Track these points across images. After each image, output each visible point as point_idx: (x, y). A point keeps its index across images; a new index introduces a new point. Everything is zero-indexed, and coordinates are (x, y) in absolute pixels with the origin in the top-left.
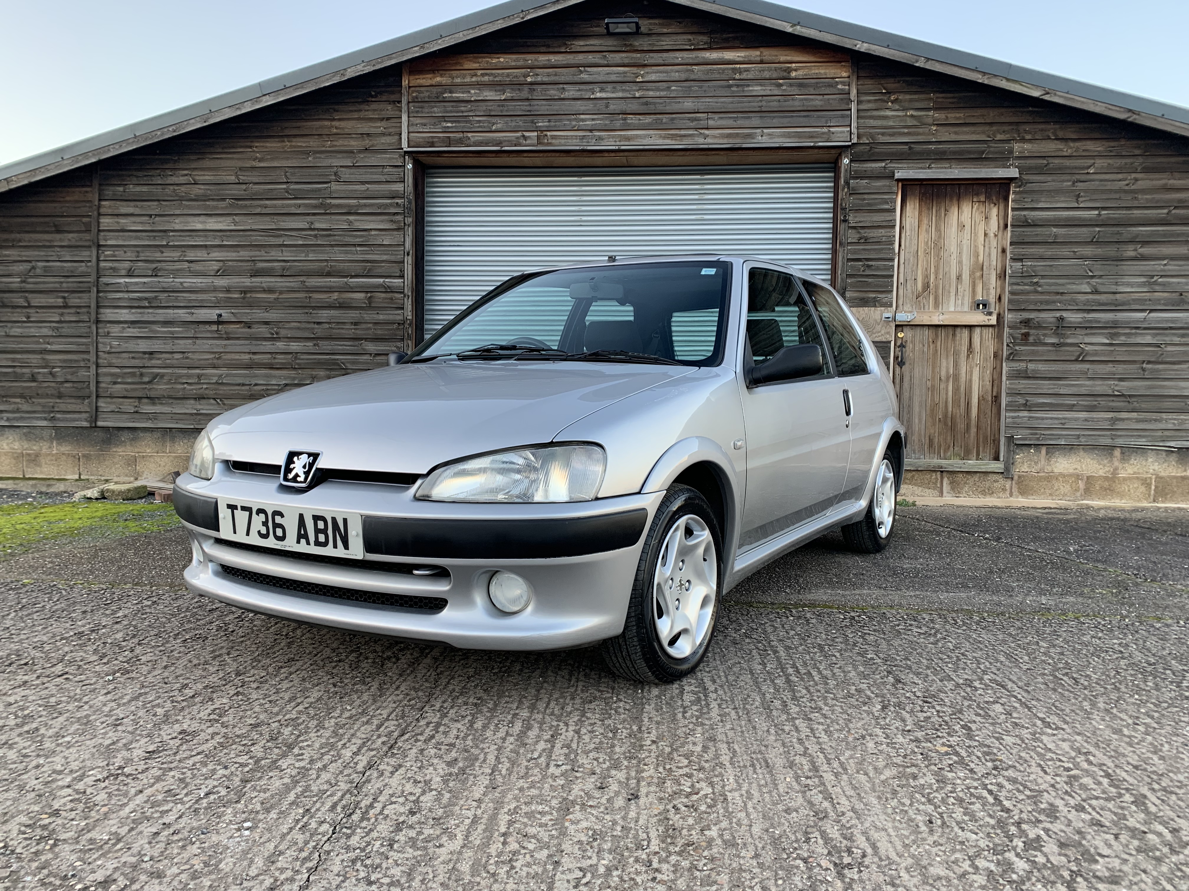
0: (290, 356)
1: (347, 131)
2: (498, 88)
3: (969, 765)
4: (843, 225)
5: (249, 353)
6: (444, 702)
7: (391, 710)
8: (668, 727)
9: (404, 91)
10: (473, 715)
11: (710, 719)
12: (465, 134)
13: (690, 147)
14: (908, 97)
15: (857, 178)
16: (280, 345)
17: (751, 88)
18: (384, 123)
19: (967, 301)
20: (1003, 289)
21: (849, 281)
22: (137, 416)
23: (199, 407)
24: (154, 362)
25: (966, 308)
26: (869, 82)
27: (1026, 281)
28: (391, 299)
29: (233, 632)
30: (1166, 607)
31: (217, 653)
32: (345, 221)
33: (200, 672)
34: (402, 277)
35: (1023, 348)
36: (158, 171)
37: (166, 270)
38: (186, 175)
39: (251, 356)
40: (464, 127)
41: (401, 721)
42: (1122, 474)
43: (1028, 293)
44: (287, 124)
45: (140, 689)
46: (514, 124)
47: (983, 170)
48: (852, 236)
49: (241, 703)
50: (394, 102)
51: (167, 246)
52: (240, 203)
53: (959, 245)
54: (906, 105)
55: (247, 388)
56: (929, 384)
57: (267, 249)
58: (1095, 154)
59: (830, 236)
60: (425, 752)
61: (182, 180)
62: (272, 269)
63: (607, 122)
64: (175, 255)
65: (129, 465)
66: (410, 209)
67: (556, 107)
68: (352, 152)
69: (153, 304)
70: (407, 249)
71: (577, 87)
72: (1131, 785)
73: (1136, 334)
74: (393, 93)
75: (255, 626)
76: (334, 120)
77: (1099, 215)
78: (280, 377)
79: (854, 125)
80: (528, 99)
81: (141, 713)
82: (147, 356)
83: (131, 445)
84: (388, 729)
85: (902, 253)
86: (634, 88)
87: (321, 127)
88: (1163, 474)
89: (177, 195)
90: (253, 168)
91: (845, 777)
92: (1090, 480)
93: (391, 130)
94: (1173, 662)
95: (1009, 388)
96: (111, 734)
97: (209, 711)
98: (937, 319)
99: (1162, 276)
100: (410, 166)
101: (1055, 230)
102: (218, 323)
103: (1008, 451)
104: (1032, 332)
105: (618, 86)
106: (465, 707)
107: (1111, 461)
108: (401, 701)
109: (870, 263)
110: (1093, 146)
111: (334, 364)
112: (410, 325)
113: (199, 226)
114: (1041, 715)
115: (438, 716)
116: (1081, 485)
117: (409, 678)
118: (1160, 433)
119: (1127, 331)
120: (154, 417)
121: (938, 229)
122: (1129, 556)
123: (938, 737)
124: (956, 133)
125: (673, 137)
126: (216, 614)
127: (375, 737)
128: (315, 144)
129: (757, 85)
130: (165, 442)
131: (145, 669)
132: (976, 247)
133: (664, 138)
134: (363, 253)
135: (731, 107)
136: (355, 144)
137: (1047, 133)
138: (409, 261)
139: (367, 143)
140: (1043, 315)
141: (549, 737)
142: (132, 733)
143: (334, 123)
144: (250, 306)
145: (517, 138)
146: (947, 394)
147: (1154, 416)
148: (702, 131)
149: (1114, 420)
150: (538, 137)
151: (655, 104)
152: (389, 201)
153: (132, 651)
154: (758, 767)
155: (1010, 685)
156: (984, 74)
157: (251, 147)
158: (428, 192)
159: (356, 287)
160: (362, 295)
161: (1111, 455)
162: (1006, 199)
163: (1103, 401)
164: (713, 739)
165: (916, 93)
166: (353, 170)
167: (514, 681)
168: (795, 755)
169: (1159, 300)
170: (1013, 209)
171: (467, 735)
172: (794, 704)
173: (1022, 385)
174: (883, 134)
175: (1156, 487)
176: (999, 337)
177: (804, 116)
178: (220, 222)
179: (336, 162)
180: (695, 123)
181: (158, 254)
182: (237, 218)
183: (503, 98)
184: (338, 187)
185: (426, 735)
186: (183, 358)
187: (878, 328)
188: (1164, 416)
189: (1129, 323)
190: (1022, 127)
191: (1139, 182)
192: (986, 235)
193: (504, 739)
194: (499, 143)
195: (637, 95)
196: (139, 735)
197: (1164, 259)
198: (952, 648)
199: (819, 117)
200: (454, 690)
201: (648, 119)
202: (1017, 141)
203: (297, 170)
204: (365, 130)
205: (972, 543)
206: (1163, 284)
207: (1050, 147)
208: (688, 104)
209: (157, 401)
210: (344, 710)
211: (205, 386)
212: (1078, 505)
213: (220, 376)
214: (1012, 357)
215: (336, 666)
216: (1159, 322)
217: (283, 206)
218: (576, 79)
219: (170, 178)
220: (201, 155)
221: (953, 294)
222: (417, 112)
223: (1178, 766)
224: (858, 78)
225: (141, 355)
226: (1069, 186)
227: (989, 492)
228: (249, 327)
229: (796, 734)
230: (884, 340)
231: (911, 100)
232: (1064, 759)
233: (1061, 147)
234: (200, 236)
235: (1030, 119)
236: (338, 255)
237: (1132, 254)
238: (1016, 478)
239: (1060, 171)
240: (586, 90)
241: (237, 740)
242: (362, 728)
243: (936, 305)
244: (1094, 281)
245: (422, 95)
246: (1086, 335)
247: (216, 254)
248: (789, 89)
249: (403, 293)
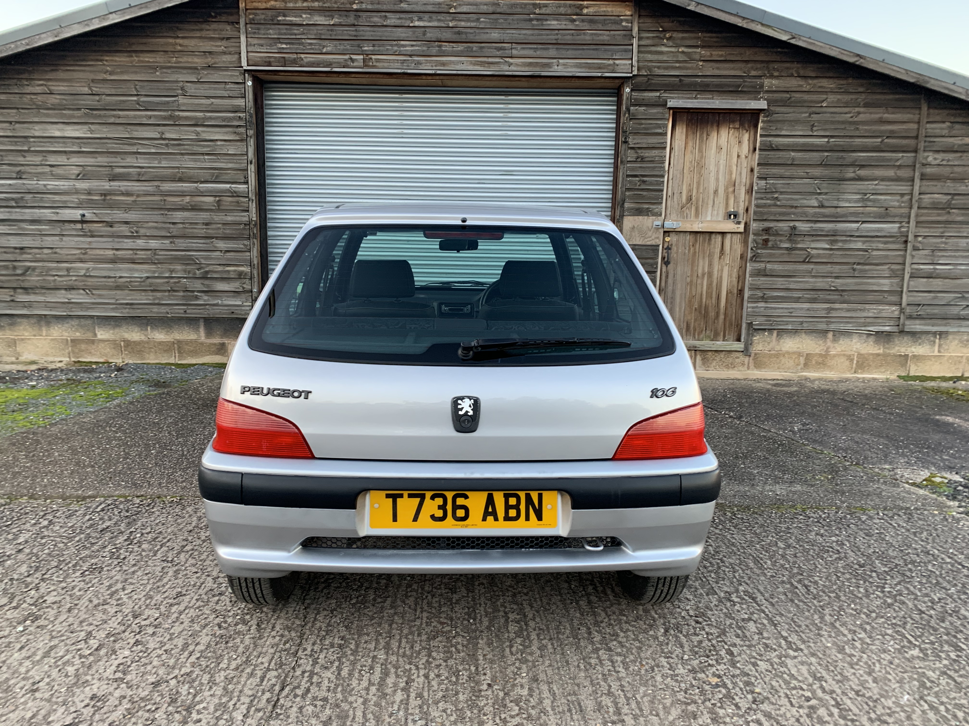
0: (149, 252)
1: (191, 49)
2: (327, 13)
3: (734, 699)
4: (624, 146)
5: (113, 249)
6: (314, 644)
7: (271, 656)
8: (500, 666)
9: (241, 13)
10: (339, 659)
11: (531, 654)
12: (299, 55)
13: (497, 73)
14: (680, 35)
15: (636, 105)
16: (140, 243)
17: (549, 22)
18: (224, 43)
19: (722, 212)
20: (750, 202)
21: (627, 193)
22: (12, 304)
23: (70, 296)
24: (25, 256)
25: (720, 218)
26: (649, 20)
27: (769, 196)
28: (238, 202)
29: (124, 558)
30: (868, 495)
31: (113, 589)
32: (192, 132)
33: (101, 615)
34: (247, 183)
35: (764, 251)
36: (15, 81)
37: (29, 173)
38: (42, 85)
39: (115, 252)
40: (297, 49)
41: (280, 671)
42: (833, 352)
43: (770, 206)
44: (133, 40)
45: (50, 640)
46: (342, 47)
47: (739, 101)
48: (631, 155)
49: (141, 654)
50: (233, 23)
51: (28, 151)
52: (95, 112)
53: (717, 165)
54: (678, 42)
55: (113, 280)
56: (688, 280)
57: (123, 156)
58: (829, 90)
59: (613, 152)
60: (304, 710)
61: (38, 89)
62: (129, 174)
63: (425, 48)
64: (37, 159)
65: (9, 346)
66: (251, 122)
67: (380, 33)
68: (196, 68)
69: (20, 204)
70: (250, 158)
71: (398, 15)
72: (855, 715)
73: (850, 241)
74: (231, 14)
75: (143, 550)
76: (178, 37)
77: (828, 142)
78: (141, 271)
79: (635, 58)
80: (354, 25)
81: (54, 673)
82: (18, 251)
83: (10, 330)
84: (270, 682)
85: (671, 170)
86: (448, 18)
87: (167, 44)
88: (863, 352)
89: (35, 104)
90: (105, 80)
91: (642, 719)
92: (808, 357)
93: (231, 49)
94: (877, 561)
95: (751, 284)
96: (30, 704)
97: (113, 668)
98: (697, 227)
99: (873, 194)
100: (250, 83)
101: (793, 154)
102: (82, 222)
103: (748, 334)
104: (771, 238)
105: (434, 16)
106: (332, 650)
107: (825, 342)
108: (277, 645)
109: (645, 179)
110: (827, 84)
111: (189, 259)
112: (255, 225)
113: (58, 134)
114: (784, 634)
115: (311, 663)
116: (802, 360)
117: (282, 615)
118: (862, 320)
119: (844, 238)
120: (29, 305)
121: (700, 151)
122: (839, 435)
123: (709, 665)
124: (718, 68)
125: (482, 64)
126: (108, 535)
127: (260, 694)
128: (161, 60)
129: (554, 20)
130: (41, 326)
131: (52, 613)
132: (730, 166)
133: (475, 64)
134: (211, 161)
135: (532, 39)
136: (198, 61)
137: (791, 71)
138: (252, 169)
139: (210, 60)
140: (781, 225)
141: (404, 684)
142: (49, 701)
143: (178, 41)
144: (111, 207)
145: (346, 60)
146: (702, 288)
147: (860, 306)
148: (507, 59)
149: (830, 310)
150: (364, 60)
151: (466, 33)
152: (232, 115)
153: (37, 589)
154: (574, 711)
155: (759, 597)
156: (744, 18)
157: (101, 60)
158: (266, 105)
159: (206, 192)
160: (211, 199)
161: (826, 337)
162: (756, 126)
163: (822, 295)
164: (535, 679)
165: (687, 32)
166: (198, 86)
167: (370, 614)
168: (601, 696)
169: (870, 213)
170: (761, 136)
171: (337, 686)
172: (597, 631)
173: (762, 281)
174: (659, 68)
175: (858, 362)
176: (745, 242)
177: (594, 49)
178: (77, 130)
179: (182, 77)
180: (501, 52)
181: (21, 159)
182: (93, 127)
183: (332, 23)
184: (185, 101)
185: (302, 688)
186: (52, 253)
187: (650, 233)
188: (867, 306)
189: (845, 231)
190: (771, 66)
191: (861, 115)
192: (738, 156)
193: (367, 689)
194: (329, 65)
195: (451, 24)
196: (56, 703)
197: (876, 180)
198: (712, 552)
199: (606, 50)
200: (320, 628)
201: (460, 47)
202: (767, 77)
203: (146, 84)
204: (208, 49)
205: (721, 421)
206: (874, 201)
207: (793, 83)
208: (495, 35)
209: (30, 291)
210: (230, 659)
211: (74, 278)
212: (799, 377)
213: (88, 269)
214: (755, 258)
215: (219, 600)
216: (868, 231)
217: (135, 117)
218: (397, 8)
219: (26, 87)
220: (55, 66)
221: (710, 206)
222: (255, 33)
223: (887, 688)
224: (640, 16)
225: (12, 250)
226: (805, 117)
227: (732, 366)
228: (111, 226)
229: (600, 669)
230: (654, 244)
231: (683, 38)
232: (805, 687)
233: (801, 83)
234: (59, 143)
235: (778, 59)
236: (188, 163)
237: (852, 175)
238: (753, 355)
239: (800, 104)
240: (406, 19)
241: (143, 704)
242: (249, 682)
243: (697, 215)
244: (820, 197)
245: (258, 17)
246: (813, 241)
247: (75, 160)
248: (581, 24)
249: (248, 197)
